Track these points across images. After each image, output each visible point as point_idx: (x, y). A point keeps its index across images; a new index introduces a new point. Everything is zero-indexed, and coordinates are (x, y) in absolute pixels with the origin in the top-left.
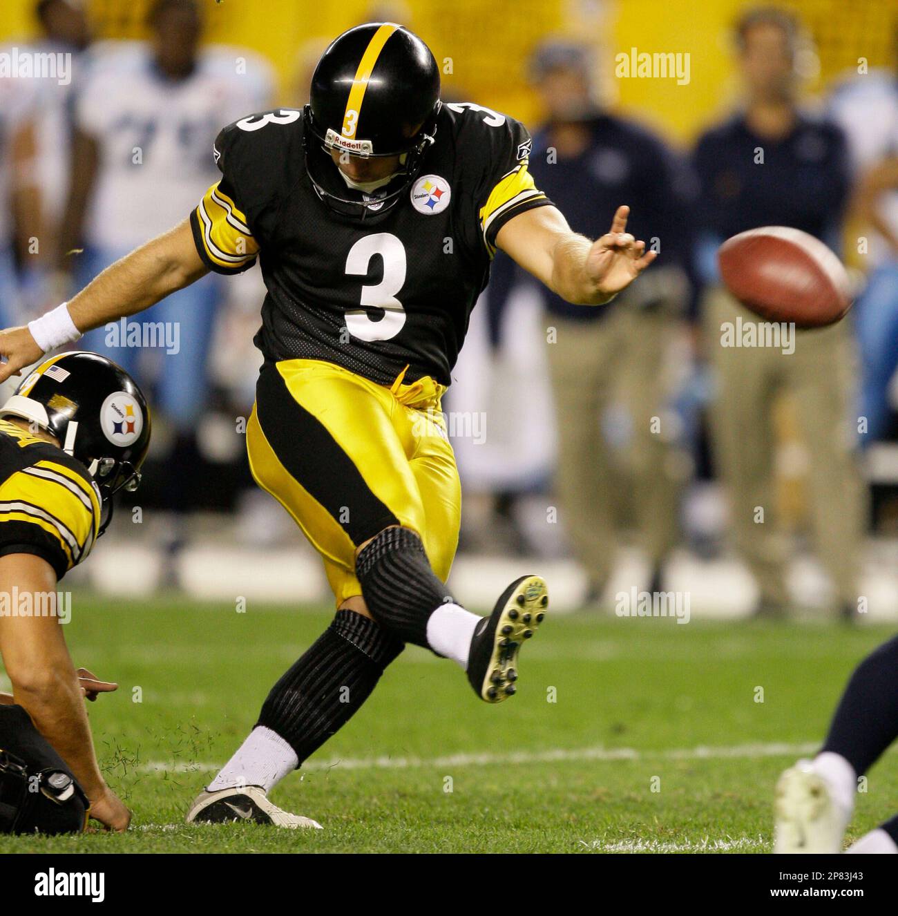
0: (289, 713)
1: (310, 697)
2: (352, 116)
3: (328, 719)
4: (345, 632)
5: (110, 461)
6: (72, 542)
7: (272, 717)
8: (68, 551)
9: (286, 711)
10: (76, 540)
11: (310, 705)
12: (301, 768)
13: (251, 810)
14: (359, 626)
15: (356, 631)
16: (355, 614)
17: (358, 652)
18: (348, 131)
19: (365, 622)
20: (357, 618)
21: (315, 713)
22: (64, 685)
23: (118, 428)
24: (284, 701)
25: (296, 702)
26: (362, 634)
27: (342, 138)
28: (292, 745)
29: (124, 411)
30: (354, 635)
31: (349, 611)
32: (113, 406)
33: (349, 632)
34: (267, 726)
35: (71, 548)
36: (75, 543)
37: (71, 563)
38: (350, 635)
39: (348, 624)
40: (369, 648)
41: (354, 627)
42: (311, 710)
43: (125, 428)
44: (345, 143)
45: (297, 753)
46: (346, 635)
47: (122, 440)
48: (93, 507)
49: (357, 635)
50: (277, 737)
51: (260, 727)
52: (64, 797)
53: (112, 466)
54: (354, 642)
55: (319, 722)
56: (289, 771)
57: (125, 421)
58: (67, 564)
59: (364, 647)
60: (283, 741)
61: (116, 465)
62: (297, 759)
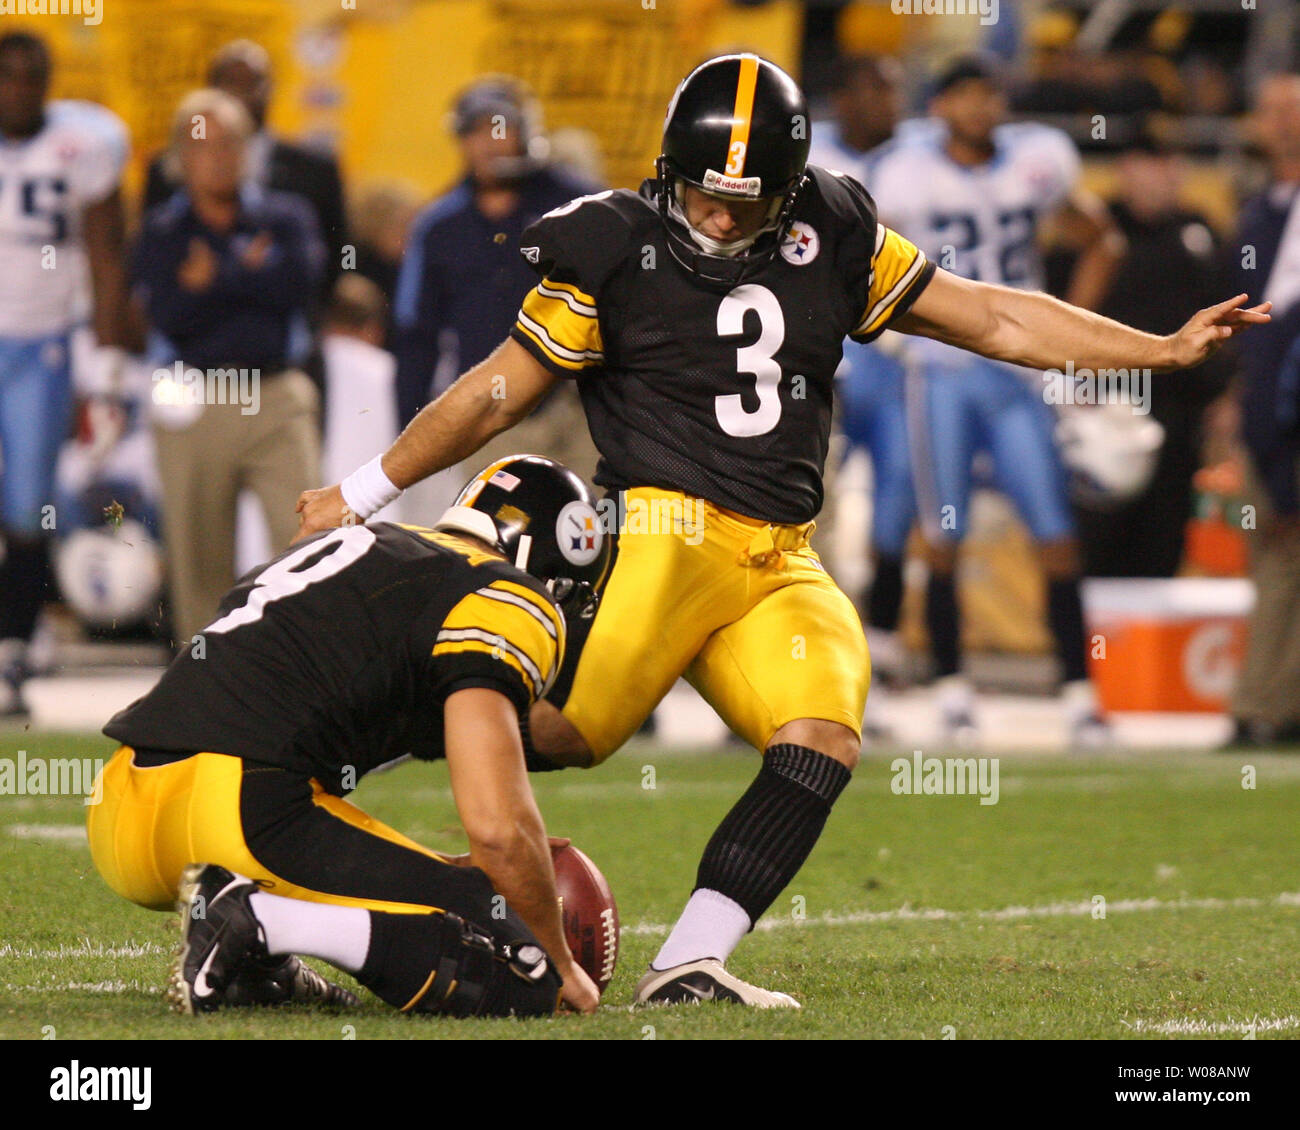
0: (731, 869)
1: (752, 849)
2: (738, 150)
3: (778, 868)
4: (787, 769)
5: (567, 582)
6: (535, 675)
7: (712, 875)
8: (530, 686)
9: (726, 868)
10: (539, 671)
11: (754, 855)
12: (755, 928)
13: (712, 989)
14: (803, 760)
15: (801, 766)
16: (796, 748)
17: (804, 790)
18: (733, 168)
19: (809, 755)
20: (800, 751)
21: (761, 863)
22: (530, 841)
23: (576, 544)
24: (721, 857)
25: (736, 856)
26: (809, 768)
27: (725, 179)
28: (742, 905)
29: (582, 524)
30: (799, 772)
31: (788, 746)
32: (571, 518)
33: (792, 769)
34: (708, 888)
35: (534, 682)
36: (538, 675)
37: (532, 699)
38: (794, 772)
39: (790, 760)
40: (816, 783)
41: (798, 762)
42: (756, 861)
43: (583, 543)
44: (729, 184)
45: (747, 911)
46: (789, 773)
47: (580, 557)
48: (557, 633)
49: (802, 771)
50: (724, 897)
51: (700, 890)
52: (536, 974)
53: (569, 588)
54: (799, 780)
55: (767, 873)
56: (743, 935)
57: (583, 536)
58: (528, 700)
59: (810, 784)
60: (730, 901)
61: (575, 587)
62: (749, 920)
